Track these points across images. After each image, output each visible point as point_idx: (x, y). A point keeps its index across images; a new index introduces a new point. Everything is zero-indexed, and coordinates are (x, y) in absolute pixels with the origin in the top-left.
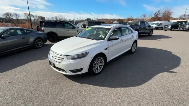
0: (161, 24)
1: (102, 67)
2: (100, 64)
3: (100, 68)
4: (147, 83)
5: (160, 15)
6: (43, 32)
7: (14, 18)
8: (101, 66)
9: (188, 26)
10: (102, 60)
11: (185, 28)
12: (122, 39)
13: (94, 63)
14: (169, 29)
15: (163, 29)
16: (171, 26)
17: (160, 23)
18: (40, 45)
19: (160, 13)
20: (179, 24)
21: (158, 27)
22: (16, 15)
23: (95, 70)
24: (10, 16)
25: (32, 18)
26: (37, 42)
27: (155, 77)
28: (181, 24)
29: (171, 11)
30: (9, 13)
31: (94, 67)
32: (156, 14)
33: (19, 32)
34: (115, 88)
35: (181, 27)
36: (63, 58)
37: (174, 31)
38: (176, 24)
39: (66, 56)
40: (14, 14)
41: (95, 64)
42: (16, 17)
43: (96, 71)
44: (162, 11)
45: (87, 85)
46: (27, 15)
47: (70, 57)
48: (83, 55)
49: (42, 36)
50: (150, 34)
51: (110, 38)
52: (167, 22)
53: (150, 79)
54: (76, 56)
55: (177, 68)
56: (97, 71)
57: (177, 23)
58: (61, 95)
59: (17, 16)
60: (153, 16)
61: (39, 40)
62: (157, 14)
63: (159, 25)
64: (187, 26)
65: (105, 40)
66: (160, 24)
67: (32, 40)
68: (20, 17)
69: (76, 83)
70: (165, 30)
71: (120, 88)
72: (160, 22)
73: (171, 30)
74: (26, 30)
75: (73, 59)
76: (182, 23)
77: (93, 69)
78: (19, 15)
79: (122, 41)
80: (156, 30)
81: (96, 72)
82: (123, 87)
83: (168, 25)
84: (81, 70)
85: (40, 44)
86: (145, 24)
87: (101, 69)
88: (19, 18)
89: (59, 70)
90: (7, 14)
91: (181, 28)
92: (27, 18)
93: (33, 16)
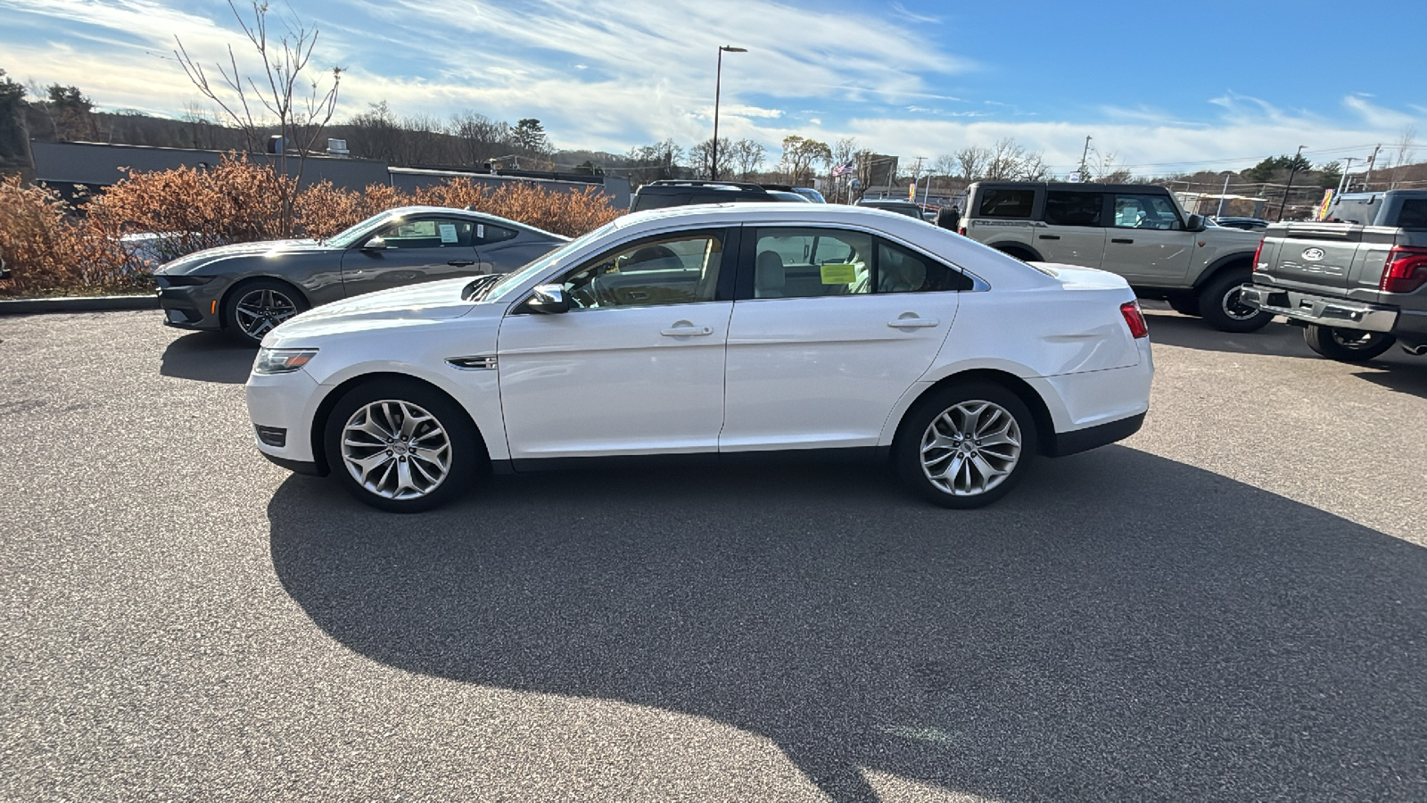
25: (820, 168)
40: (739, 147)
42: (745, 163)
46: (798, 145)
48: (292, 357)
59: (751, 159)
65: (495, 301)
77: (345, 457)
78: (760, 148)
84: (281, 437)
92: (792, 166)
93: (828, 153)
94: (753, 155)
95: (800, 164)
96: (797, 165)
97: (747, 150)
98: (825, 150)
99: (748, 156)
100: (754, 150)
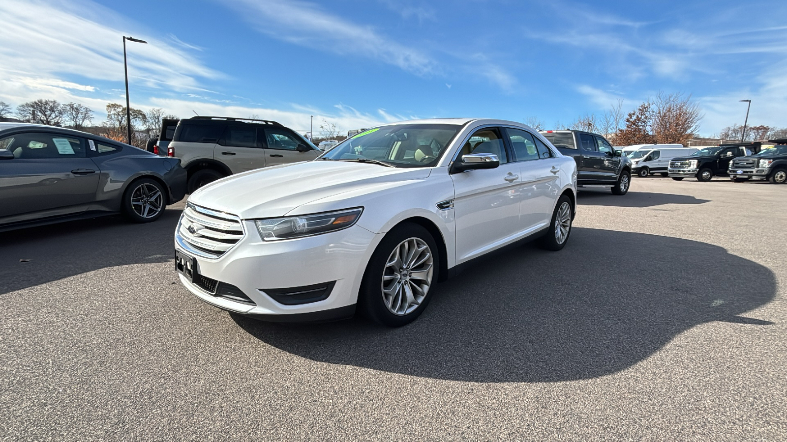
0: (657, 153)
1: (426, 288)
2: (417, 276)
3: (416, 293)
4: (644, 363)
5: (649, 124)
6: (169, 157)
7: (67, 122)
8: (420, 282)
9: (767, 161)
10: (423, 254)
11: (754, 170)
12: (510, 174)
13: (388, 265)
14: (691, 175)
15: (665, 175)
16: (699, 162)
17: (652, 150)
18: (151, 211)
19: (648, 114)
20: (729, 154)
21: (645, 168)
22: (75, 110)
23: (391, 299)
24: (48, 113)
25: (138, 125)
26: (136, 195)
27: (676, 341)
28: (735, 156)
29: (690, 110)
30: (46, 103)
31: (388, 284)
32: (632, 120)
33: (64, 147)
34: (492, 384)
35: (737, 166)
36: (240, 233)
37: (709, 180)
38: (718, 156)
39: (252, 223)
40: (68, 108)
41: (391, 271)
42: (75, 118)
43: (394, 306)
44: (654, 107)
45: (349, 367)
46: (120, 110)
47: (276, 227)
48: (337, 217)
49: (161, 174)
50: (617, 184)
51: (463, 161)
52: (678, 146)
53: (656, 349)
54: (302, 223)
55: (770, 305)
56: (401, 308)
57: (721, 153)
58: (213, 410)
59: (80, 116)
60: (624, 128)
61: (150, 189)
62: (638, 119)
63: (649, 159)
64: (762, 161)
65: (439, 165)
66: (653, 152)
67: (114, 184)
68: (90, 118)
69: (298, 360)
70: (676, 179)
71: (515, 384)
72: (651, 148)
73: (701, 179)
74: (97, 141)
75: (289, 234)
76: (741, 154)
77: (383, 290)
78: (87, 110)
79: (511, 182)
80: (640, 176)
81: (395, 311)
82: (531, 381)
83: (686, 159)
84: (323, 290)
85: (151, 204)
86: (596, 145)
87: (420, 300)
88: (87, 124)
89: (215, 296)
90: (39, 106)
91: (739, 171)
92: (117, 124)
93: (144, 117)
94: (82, 113)
95: (123, 122)
96: (120, 123)
97: (77, 110)
98: (141, 114)
99: (77, 114)
100: (82, 110)
